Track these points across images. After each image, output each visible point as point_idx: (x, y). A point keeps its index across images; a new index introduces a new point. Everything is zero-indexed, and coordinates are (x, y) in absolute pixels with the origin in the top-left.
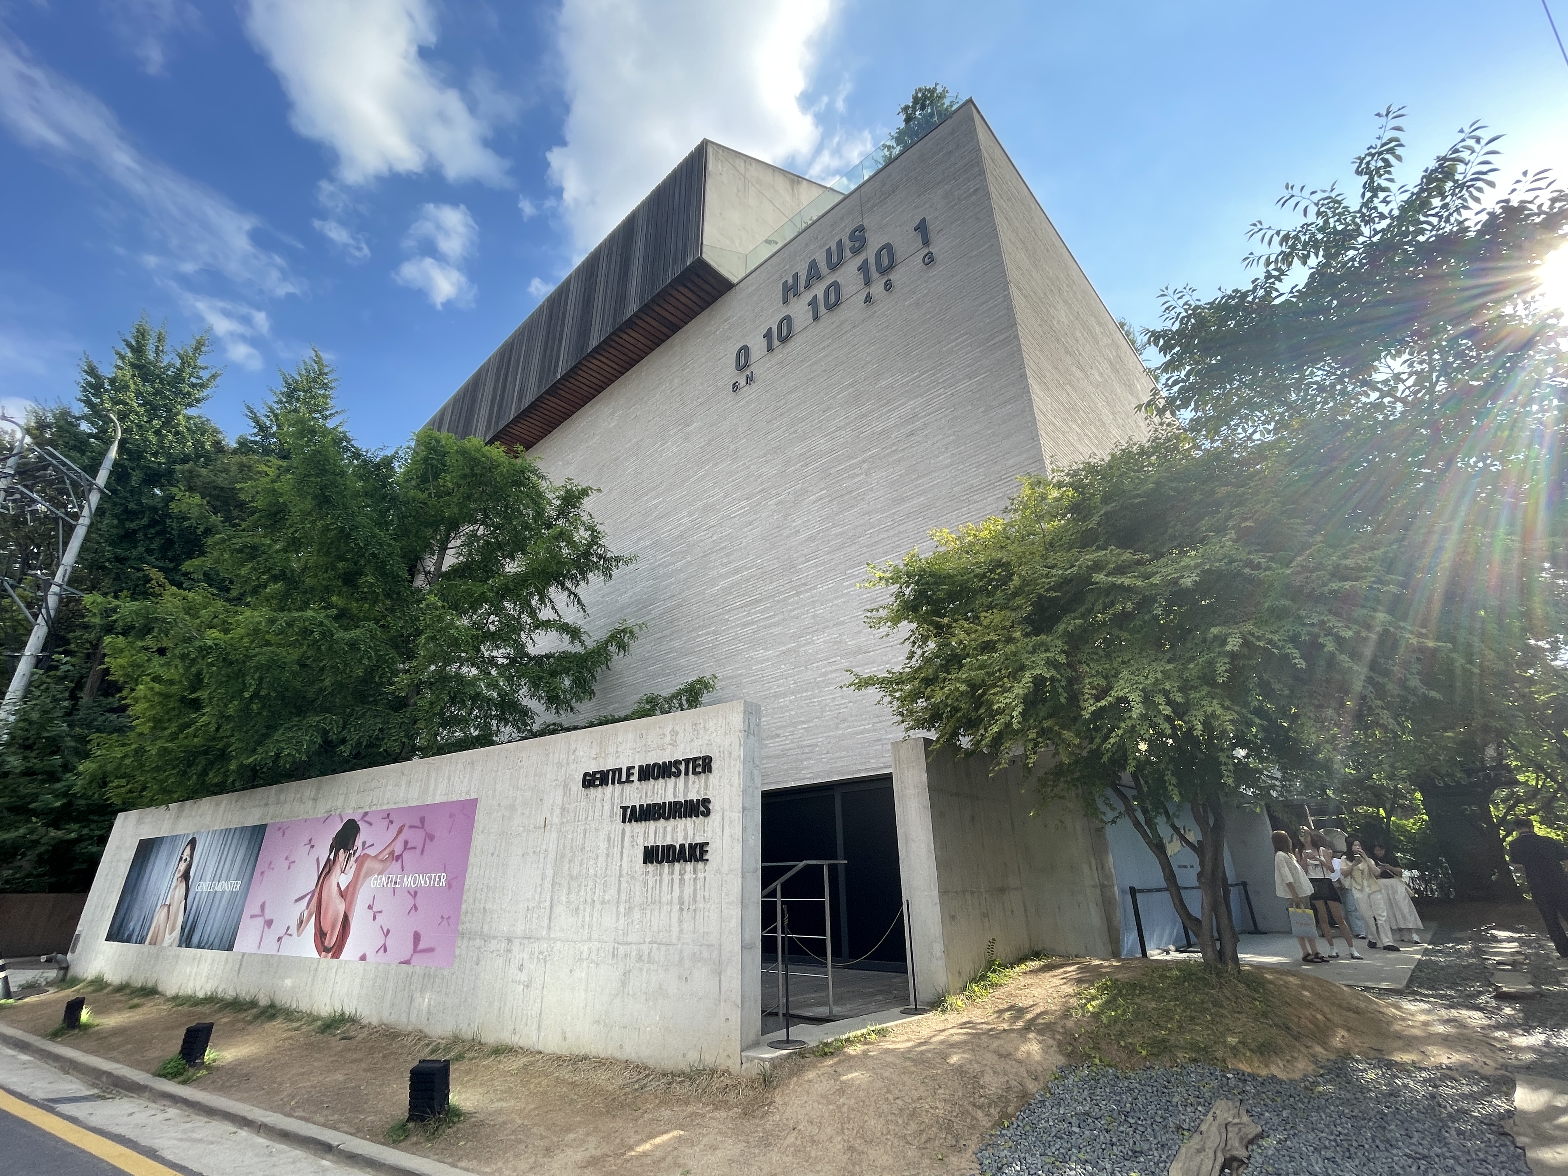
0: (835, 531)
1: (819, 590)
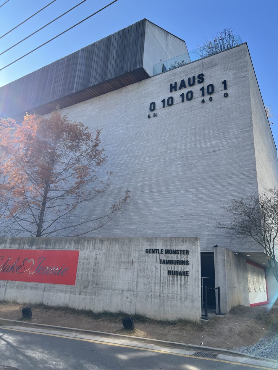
0: (185, 176)
1: (178, 193)
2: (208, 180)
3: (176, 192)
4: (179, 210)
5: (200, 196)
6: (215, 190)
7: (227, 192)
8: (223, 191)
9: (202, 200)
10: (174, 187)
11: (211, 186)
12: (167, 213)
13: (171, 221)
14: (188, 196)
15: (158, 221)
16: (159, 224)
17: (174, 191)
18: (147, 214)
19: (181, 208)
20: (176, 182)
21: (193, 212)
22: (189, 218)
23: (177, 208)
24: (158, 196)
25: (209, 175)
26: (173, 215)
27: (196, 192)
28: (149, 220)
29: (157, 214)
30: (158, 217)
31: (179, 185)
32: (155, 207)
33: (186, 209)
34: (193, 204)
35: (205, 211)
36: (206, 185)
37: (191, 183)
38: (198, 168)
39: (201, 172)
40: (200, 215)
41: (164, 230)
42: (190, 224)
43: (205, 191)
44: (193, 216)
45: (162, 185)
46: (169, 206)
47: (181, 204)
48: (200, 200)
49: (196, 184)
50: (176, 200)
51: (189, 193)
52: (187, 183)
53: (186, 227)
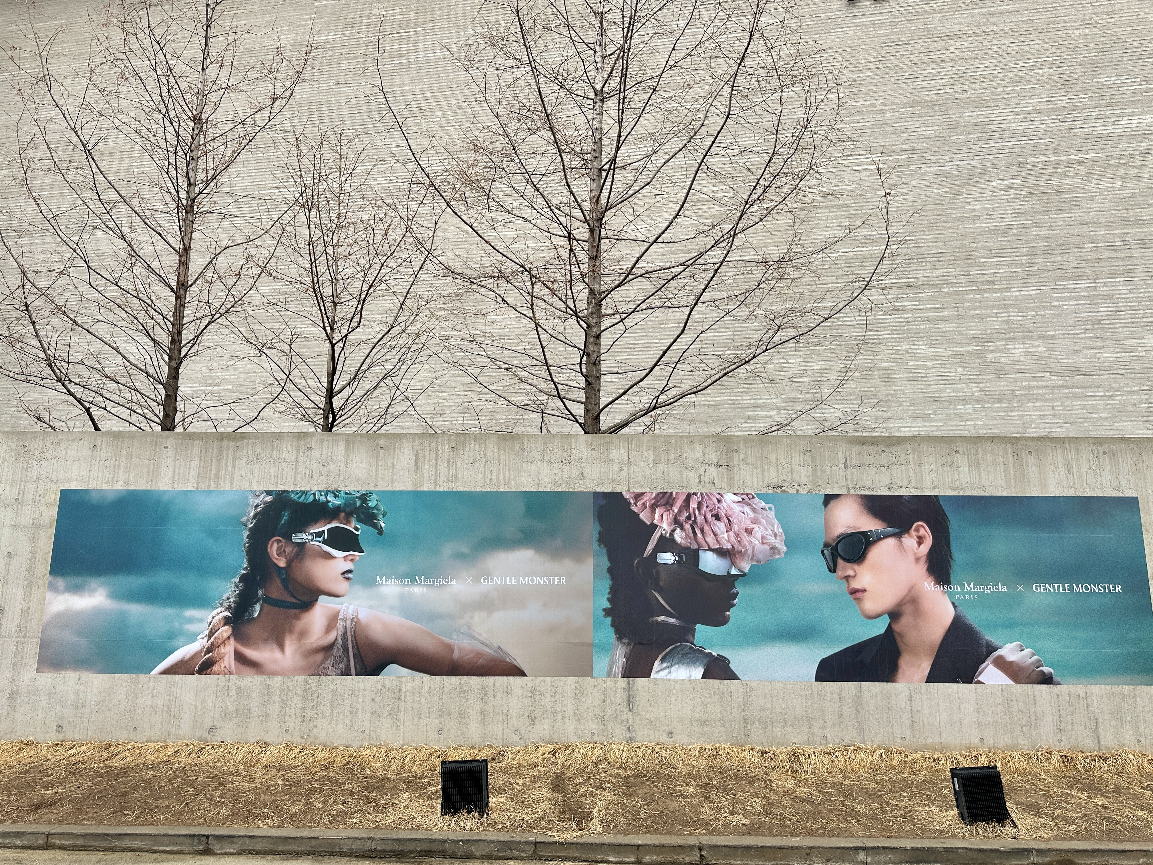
0: (1035, 231)
1: (1013, 294)
2: (1136, 253)
3: (1008, 289)
4: (1027, 354)
5: (1106, 308)
9: (1118, 321)
10: (997, 269)
11: (1146, 274)
12: (975, 363)
13: (997, 393)
14: (1059, 306)
15: (941, 391)
16: (946, 403)
17: (997, 287)
18: (889, 365)
19: (1032, 347)
20: (1002, 251)
21: (1085, 362)
22: (1070, 383)
23: (1017, 346)
24: (930, 302)
25: (1136, 233)
26: (1003, 372)
27: (1092, 293)
28: (900, 388)
29: (933, 367)
30: (939, 378)
31: (1017, 265)
32: (921, 343)
33: (1056, 351)
34: (1083, 335)
35: (1134, 359)
36: (1128, 267)
37: (1065, 257)
38: (1088, 206)
39: (1103, 220)
40: (1116, 372)
41: (968, 423)
42: (1079, 403)
43: (1126, 291)
44: (1086, 375)
45: (942, 259)
46: (982, 338)
47: (1030, 332)
48: (1108, 322)
49: (1088, 265)
50: (1009, 316)
51: (1063, 295)
52: (1049, 260)
53: (1061, 412)
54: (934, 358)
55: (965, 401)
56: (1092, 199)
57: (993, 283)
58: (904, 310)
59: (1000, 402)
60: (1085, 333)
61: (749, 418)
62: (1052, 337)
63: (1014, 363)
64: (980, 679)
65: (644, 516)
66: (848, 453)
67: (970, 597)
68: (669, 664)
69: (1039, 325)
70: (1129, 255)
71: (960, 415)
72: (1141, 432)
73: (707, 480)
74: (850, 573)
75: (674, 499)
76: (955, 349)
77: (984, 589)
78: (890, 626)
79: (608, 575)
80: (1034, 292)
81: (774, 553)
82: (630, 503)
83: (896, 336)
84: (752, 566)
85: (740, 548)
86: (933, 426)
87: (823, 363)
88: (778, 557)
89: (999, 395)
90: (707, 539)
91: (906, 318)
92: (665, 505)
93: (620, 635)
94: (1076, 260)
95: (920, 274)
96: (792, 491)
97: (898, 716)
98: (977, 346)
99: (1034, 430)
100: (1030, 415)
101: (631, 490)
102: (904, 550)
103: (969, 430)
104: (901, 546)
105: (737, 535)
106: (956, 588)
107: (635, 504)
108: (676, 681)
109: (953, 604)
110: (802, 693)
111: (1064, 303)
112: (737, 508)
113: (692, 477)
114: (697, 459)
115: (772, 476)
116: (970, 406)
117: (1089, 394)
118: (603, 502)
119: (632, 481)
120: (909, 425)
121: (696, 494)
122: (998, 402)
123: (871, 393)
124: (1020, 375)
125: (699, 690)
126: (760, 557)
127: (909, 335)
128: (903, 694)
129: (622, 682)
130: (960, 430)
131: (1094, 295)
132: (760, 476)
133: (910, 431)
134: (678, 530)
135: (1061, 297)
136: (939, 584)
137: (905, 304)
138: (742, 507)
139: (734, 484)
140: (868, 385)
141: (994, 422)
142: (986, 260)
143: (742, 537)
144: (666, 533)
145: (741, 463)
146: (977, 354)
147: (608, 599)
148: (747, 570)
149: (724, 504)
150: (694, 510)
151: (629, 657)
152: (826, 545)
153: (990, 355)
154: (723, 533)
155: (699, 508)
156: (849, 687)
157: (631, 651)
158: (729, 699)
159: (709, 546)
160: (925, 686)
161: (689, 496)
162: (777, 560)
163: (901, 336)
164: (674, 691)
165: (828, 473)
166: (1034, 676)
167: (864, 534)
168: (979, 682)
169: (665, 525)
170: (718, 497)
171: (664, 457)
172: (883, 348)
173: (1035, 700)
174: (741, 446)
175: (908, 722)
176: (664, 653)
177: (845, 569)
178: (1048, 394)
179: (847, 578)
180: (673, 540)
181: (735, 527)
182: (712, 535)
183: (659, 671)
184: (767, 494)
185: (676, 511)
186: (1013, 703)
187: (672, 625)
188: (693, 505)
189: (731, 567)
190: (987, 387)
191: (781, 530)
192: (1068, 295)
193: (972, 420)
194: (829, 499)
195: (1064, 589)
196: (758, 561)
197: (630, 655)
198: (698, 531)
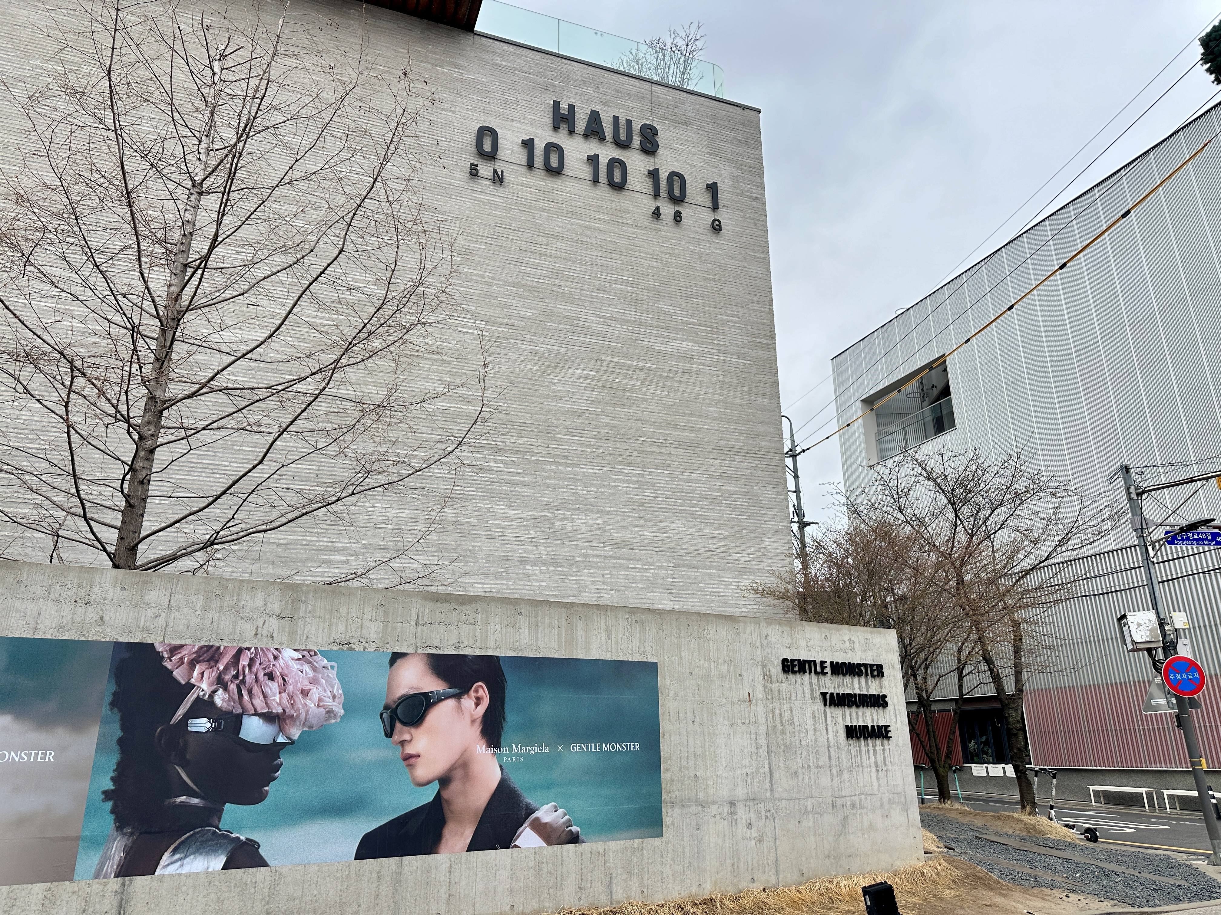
1: (582, 470)
2: (673, 451)
3: (578, 465)
4: (587, 524)
5: (649, 493)
6: (690, 484)
7: (720, 496)
8: (710, 489)
9: (656, 506)
10: (570, 446)
11: (679, 470)
12: (545, 528)
13: (561, 557)
14: (615, 486)
15: (514, 551)
16: (517, 563)
17: (569, 461)
18: (472, 521)
19: (592, 519)
20: (576, 431)
21: (630, 538)
22: (618, 555)
23: (580, 517)
24: (513, 467)
25: (674, 435)
26: (568, 539)
27: (640, 479)
28: (479, 544)
29: (510, 527)
30: (514, 539)
31: (587, 446)
32: (502, 503)
33: (610, 525)
34: (630, 514)
35: (665, 539)
36: (667, 462)
37: (623, 445)
38: (643, 406)
39: (653, 420)
40: (652, 548)
41: (534, 584)
42: (623, 573)
43: (664, 482)
44: (630, 549)
45: (526, 429)
46: (554, 506)
47: (592, 506)
48: (649, 505)
49: (639, 455)
50: (576, 489)
51: (619, 477)
52: (611, 446)
53: (609, 580)
54: (511, 519)
55: (534, 563)
56: (646, 400)
57: (566, 457)
58: (490, 470)
59: (562, 566)
60: (632, 512)
61: (324, 562)
62: (608, 512)
63: (577, 532)
64: (516, 843)
65: (179, 675)
66: (421, 610)
67: (516, 759)
68: (182, 855)
69: (599, 500)
70: (668, 452)
71: (528, 575)
72: (666, 602)
73: (265, 633)
74: (407, 737)
75: (221, 654)
76: (530, 513)
77: (529, 750)
78: (439, 792)
79: (117, 748)
80: (597, 471)
81: (330, 717)
82: (163, 657)
83: (480, 494)
84: (303, 733)
85: (292, 712)
86: (503, 584)
87: (408, 511)
88: (333, 721)
89: (562, 559)
90: (254, 702)
91: (491, 478)
92: (208, 661)
93: (121, 823)
94: (631, 449)
95: (508, 439)
96: (359, 648)
97: (436, 891)
98: (549, 513)
99: (587, 594)
100: (585, 581)
101: (167, 642)
102: (462, 711)
103: (534, 591)
104: (459, 707)
105: (291, 697)
106: (505, 750)
107: (170, 658)
108: (188, 876)
109: (501, 766)
110: (338, 875)
111: (619, 484)
112: (295, 666)
113: (248, 629)
114: (257, 608)
115: (340, 631)
116: (538, 568)
117: (631, 566)
118: (126, 655)
119: (169, 630)
120: (483, 581)
121: (249, 649)
122: (560, 567)
123: (451, 547)
124: (580, 543)
125: (217, 883)
126: (314, 721)
127: (492, 495)
128: (444, 866)
129: (115, 884)
130: (527, 590)
131: (641, 481)
132: (326, 630)
133: (483, 588)
134: (221, 691)
135: (617, 479)
136: (490, 747)
137: (492, 464)
138: (302, 665)
139: (296, 639)
140: (450, 539)
141: (555, 585)
142: (563, 437)
143: (297, 700)
144: (204, 695)
145: (308, 615)
146: (549, 520)
147: (112, 779)
148: (296, 738)
149: (281, 661)
150: (244, 667)
151: (129, 851)
152: (386, 708)
153: (559, 522)
154: (275, 695)
155: (250, 666)
156: (390, 863)
157: (134, 842)
158: (252, 891)
159: (255, 710)
160: (465, 854)
161: (240, 651)
162: (332, 725)
163: (485, 494)
164: (184, 888)
165: (399, 630)
166: (563, 836)
167: (426, 695)
168: (516, 846)
169: (204, 686)
170: (275, 652)
171: (216, 603)
172: (467, 504)
173: (562, 861)
174: (311, 596)
175: (444, 896)
176: (178, 842)
177: (401, 733)
178: (601, 562)
179: (403, 743)
180: (211, 702)
181: (290, 688)
182: (262, 697)
183: (168, 865)
184: (331, 650)
185: (221, 668)
186: (544, 865)
187: (195, 807)
188: (244, 661)
189: (278, 735)
190: (553, 551)
191: (340, 692)
192: (623, 477)
193: (537, 581)
194: (396, 657)
195: (595, 748)
196: (311, 727)
197: (131, 847)
198: (245, 692)
